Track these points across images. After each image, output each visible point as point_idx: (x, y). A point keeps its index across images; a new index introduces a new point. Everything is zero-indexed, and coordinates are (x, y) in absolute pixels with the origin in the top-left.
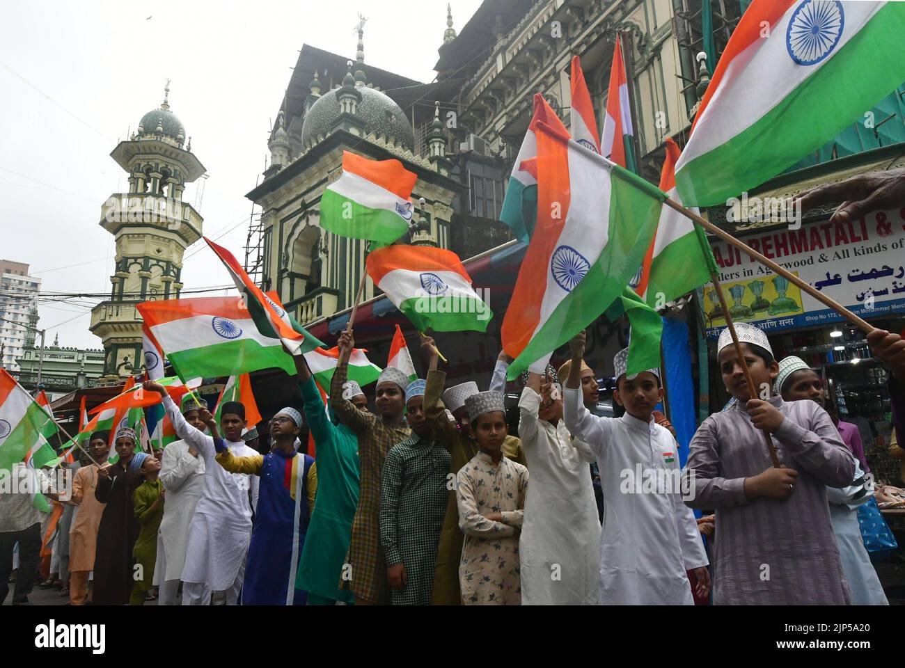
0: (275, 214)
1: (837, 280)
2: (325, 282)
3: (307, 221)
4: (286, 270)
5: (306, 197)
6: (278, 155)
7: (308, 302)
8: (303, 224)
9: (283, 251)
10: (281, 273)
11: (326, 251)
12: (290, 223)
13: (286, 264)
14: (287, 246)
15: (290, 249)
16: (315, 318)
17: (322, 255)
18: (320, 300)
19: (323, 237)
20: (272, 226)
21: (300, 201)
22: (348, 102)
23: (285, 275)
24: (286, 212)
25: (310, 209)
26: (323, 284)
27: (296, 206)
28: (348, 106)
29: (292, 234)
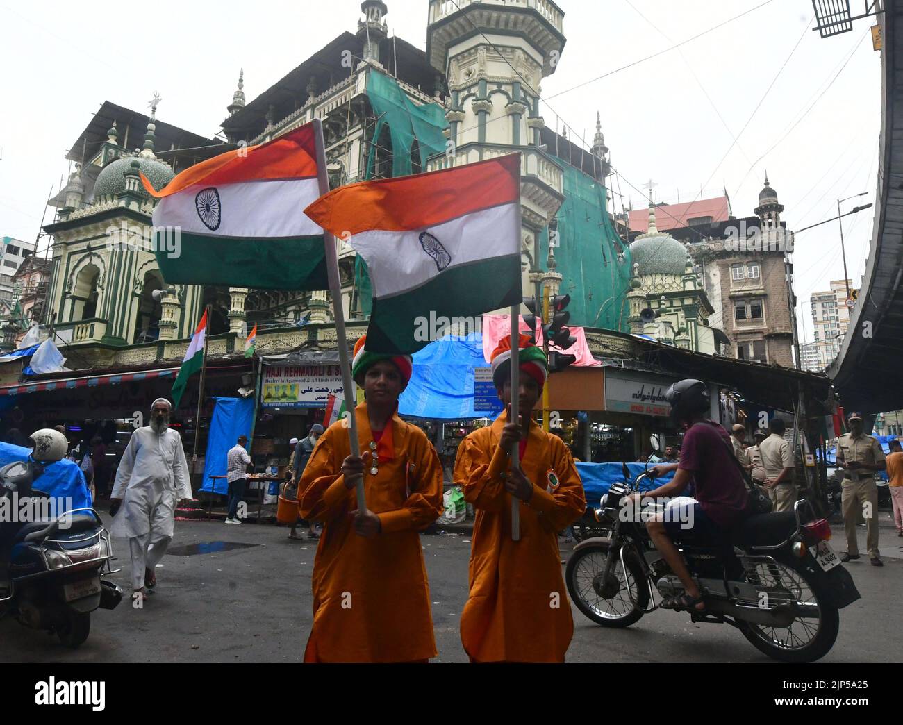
0: (65, 247)
1: (311, 390)
2: (98, 315)
3: (91, 260)
4: (69, 293)
5: (92, 242)
6: (72, 199)
7: (84, 325)
8: (87, 261)
9: (69, 278)
10: (65, 295)
11: (102, 287)
12: (77, 257)
13: (70, 288)
14: (72, 274)
15: (74, 277)
16: (87, 338)
17: (98, 290)
18: (93, 326)
19: (101, 276)
20: (61, 256)
21: (87, 243)
22: (132, 181)
23: (68, 296)
24: (74, 248)
25: (93, 252)
26: (97, 316)
27: (83, 246)
28: (132, 185)
29: (77, 266)
